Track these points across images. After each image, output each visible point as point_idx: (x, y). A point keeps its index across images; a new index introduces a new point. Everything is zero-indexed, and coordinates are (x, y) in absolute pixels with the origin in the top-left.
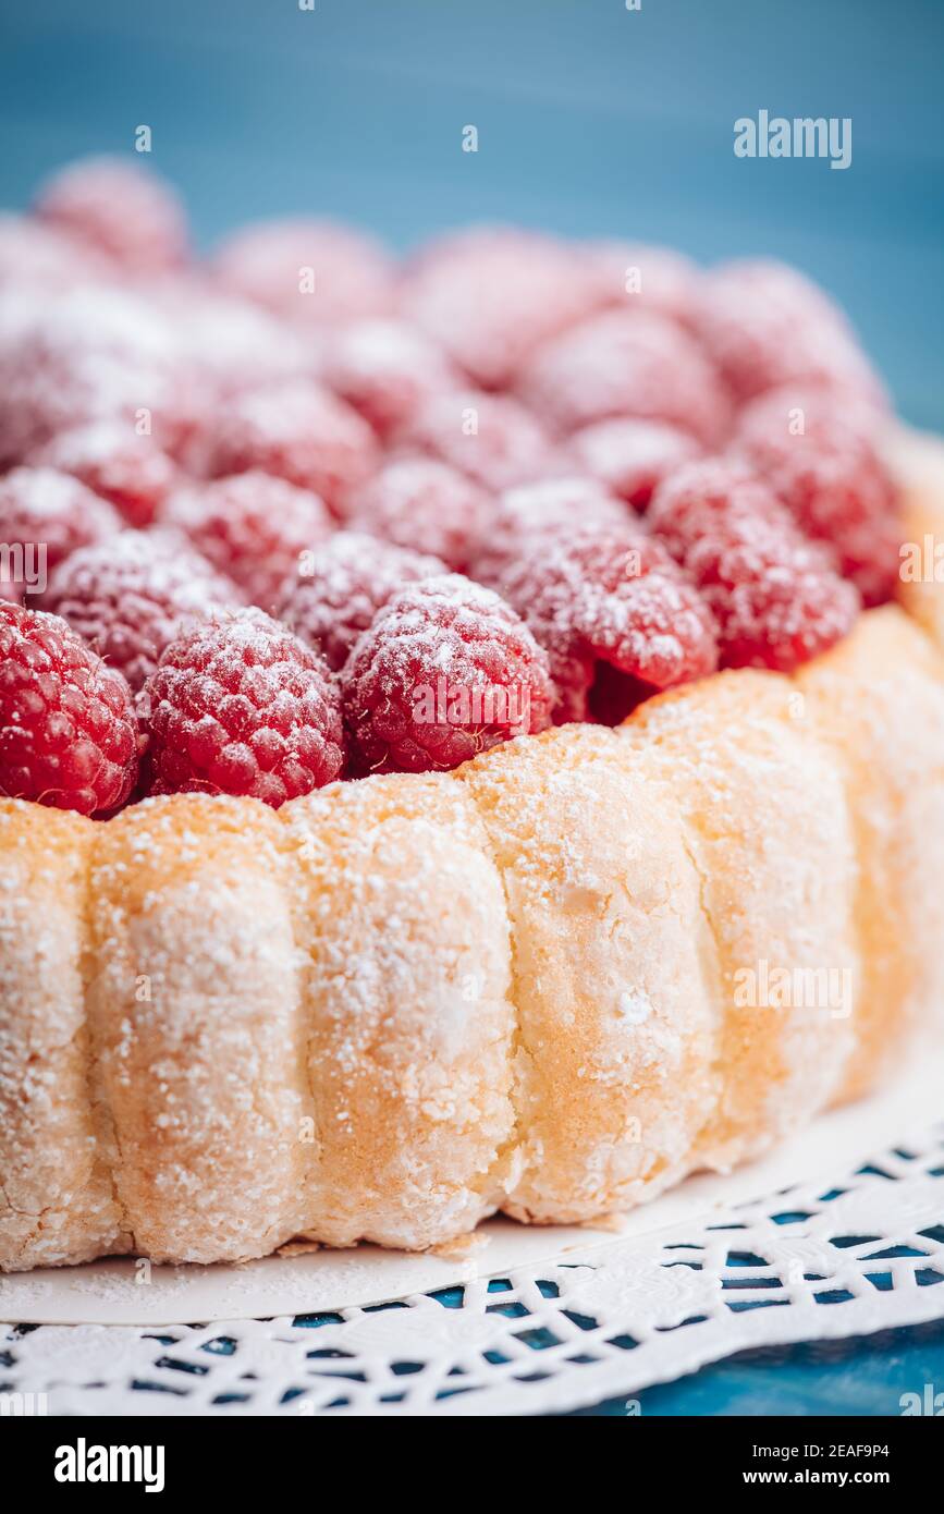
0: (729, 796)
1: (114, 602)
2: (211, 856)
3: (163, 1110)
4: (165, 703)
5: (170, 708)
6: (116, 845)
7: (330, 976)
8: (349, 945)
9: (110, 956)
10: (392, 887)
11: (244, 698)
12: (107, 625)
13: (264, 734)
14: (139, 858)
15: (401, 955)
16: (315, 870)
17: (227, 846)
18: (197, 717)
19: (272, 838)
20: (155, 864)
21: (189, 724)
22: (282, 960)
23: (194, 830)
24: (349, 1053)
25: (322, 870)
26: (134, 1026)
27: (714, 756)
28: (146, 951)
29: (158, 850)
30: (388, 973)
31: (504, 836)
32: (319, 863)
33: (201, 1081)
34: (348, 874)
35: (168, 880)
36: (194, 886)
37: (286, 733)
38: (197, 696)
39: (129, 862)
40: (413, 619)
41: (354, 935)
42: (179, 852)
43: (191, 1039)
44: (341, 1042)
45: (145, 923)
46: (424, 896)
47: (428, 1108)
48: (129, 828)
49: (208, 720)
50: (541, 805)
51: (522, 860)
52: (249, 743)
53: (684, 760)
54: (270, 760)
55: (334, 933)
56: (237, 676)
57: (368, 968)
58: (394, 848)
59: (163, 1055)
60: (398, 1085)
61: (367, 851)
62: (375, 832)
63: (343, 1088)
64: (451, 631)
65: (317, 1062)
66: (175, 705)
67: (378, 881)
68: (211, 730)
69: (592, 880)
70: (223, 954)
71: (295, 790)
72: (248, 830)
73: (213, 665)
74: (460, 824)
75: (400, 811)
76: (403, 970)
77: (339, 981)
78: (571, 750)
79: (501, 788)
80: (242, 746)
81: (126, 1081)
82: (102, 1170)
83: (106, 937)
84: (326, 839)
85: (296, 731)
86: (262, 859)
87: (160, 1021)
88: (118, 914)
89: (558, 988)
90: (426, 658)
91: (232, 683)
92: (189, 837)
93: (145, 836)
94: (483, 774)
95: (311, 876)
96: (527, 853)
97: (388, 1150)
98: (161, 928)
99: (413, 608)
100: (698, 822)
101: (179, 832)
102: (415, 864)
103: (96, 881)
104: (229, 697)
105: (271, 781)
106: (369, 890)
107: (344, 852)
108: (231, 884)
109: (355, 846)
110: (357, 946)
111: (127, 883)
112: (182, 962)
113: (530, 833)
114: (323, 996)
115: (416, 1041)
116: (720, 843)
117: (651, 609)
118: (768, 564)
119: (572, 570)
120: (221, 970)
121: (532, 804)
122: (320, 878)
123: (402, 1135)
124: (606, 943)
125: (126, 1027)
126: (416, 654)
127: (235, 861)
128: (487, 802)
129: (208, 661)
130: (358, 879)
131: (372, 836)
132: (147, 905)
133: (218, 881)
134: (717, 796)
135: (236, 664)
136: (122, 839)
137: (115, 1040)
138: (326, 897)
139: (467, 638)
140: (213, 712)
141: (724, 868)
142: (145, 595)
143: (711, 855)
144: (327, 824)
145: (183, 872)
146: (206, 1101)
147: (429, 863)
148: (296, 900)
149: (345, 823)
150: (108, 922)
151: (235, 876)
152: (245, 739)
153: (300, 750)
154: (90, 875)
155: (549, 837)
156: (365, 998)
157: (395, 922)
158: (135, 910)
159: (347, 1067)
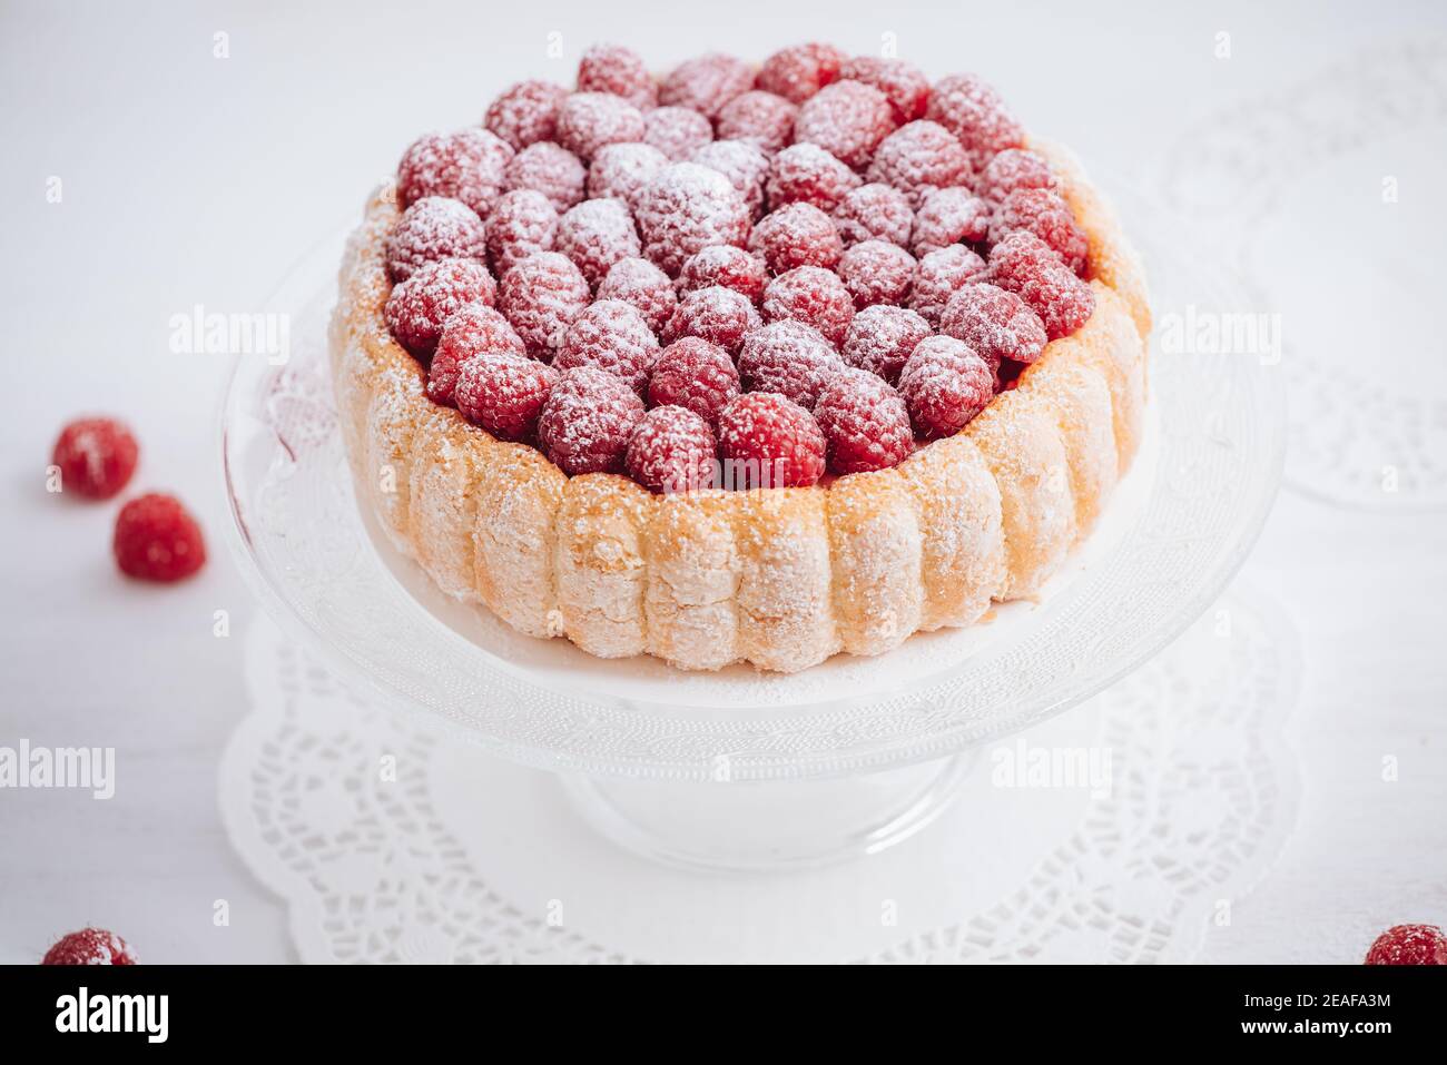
0: (1072, 410)
1: (786, 367)
2: (881, 503)
3: (868, 607)
4: (835, 426)
5: (839, 429)
6: (838, 505)
7: (936, 540)
8: (943, 528)
9: (843, 553)
10: (958, 499)
11: (875, 423)
12: (785, 378)
13: (885, 437)
14: (851, 510)
15: (965, 526)
16: (925, 498)
17: (887, 496)
18: (855, 434)
19: (903, 487)
20: (859, 512)
21: (851, 438)
22: (916, 540)
23: (871, 492)
24: (945, 569)
25: (928, 497)
26: (855, 579)
27: (1063, 393)
28: (860, 550)
29: (859, 505)
30: (960, 535)
31: (994, 460)
32: (925, 495)
33: (886, 594)
34: (939, 497)
35: (866, 518)
36: (878, 519)
37: (893, 433)
38: (854, 426)
39: (846, 512)
40: (935, 368)
41: (945, 522)
42: (868, 504)
43: (882, 579)
44: (941, 565)
45: (858, 539)
46: (972, 501)
47: (977, 581)
48: (842, 496)
49: (860, 435)
50: (1006, 442)
51: (1002, 468)
52: (880, 442)
53: (1051, 399)
54: (889, 447)
55: (936, 524)
56: (869, 413)
57: (952, 534)
58: (955, 480)
59: (869, 588)
60: (964, 575)
61: (943, 485)
62: (944, 474)
63: (941, 581)
64: (954, 371)
65: (929, 573)
66: (842, 428)
67: (951, 498)
68: (862, 440)
69: (1033, 471)
70: (895, 546)
71: (902, 458)
72: (894, 487)
73: (856, 409)
74: (976, 460)
75: (951, 461)
76: (966, 532)
77: (940, 542)
78: (1011, 411)
79: (989, 439)
80: (877, 444)
81: (852, 600)
82: (838, 629)
83: (840, 545)
84: (926, 483)
85: (897, 431)
86: (902, 499)
87: (869, 575)
88: (845, 535)
89: (1021, 518)
90: (948, 387)
91: (868, 417)
92: (869, 495)
93: (851, 499)
94: (979, 433)
95: (922, 501)
96: (1005, 466)
97: (960, 599)
98: (867, 540)
99: (932, 361)
100: (1062, 425)
101: (865, 494)
102: (965, 485)
103: (832, 522)
104: (868, 423)
105: (890, 456)
106: (949, 502)
107: (934, 487)
108: (893, 515)
109: (938, 483)
110: (946, 527)
111: (848, 521)
112: (877, 552)
113: (1005, 456)
114: (933, 549)
115: (971, 557)
116: (1072, 432)
117: (1026, 333)
118: (1061, 291)
119: (984, 316)
120: (893, 551)
121: (1003, 443)
122: (927, 501)
123: (966, 593)
124: (1039, 493)
125: (852, 580)
126: (943, 386)
127: (893, 504)
128: (983, 445)
129: (853, 407)
130: (943, 499)
131: (943, 477)
132: (858, 530)
133: (888, 516)
134: (1067, 411)
135: (867, 407)
136: (840, 501)
137: (846, 585)
138: (930, 509)
139: (961, 373)
140: (861, 431)
141: (1074, 442)
142: (799, 361)
143: (1068, 437)
144: (925, 476)
145: (871, 514)
146: (888, 601)
147: (971, 485)
148: (918, 512)
149: (932, 474)
150: (841, 539)
151: (894, 510)
152: (878, 441)
153: (900, 440)
154: (829, 520)
155: (1013, 457)
156: (950, 547)
157: (961, 514)
158: (853, 533)
159: (944, 574)
